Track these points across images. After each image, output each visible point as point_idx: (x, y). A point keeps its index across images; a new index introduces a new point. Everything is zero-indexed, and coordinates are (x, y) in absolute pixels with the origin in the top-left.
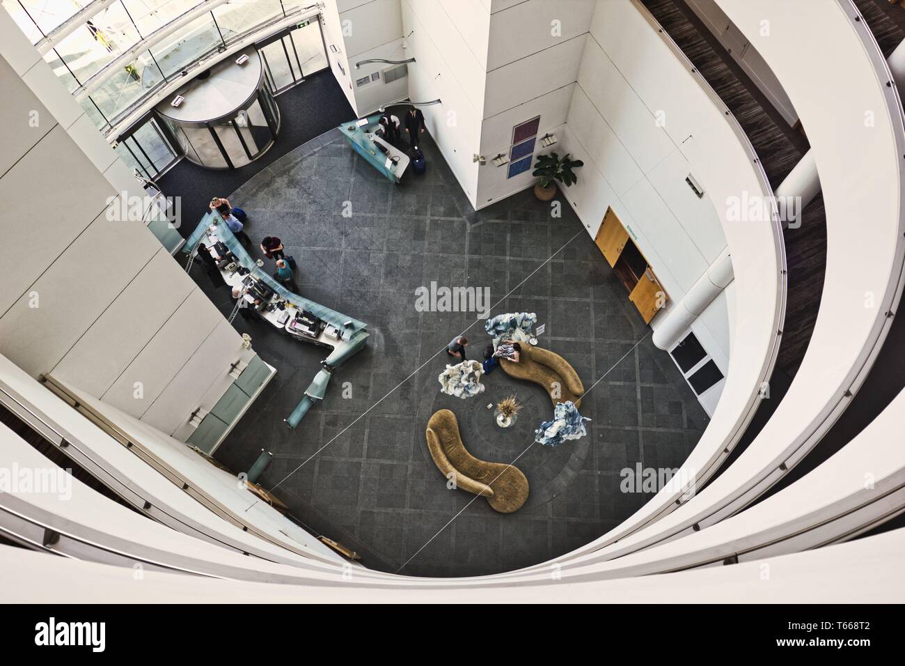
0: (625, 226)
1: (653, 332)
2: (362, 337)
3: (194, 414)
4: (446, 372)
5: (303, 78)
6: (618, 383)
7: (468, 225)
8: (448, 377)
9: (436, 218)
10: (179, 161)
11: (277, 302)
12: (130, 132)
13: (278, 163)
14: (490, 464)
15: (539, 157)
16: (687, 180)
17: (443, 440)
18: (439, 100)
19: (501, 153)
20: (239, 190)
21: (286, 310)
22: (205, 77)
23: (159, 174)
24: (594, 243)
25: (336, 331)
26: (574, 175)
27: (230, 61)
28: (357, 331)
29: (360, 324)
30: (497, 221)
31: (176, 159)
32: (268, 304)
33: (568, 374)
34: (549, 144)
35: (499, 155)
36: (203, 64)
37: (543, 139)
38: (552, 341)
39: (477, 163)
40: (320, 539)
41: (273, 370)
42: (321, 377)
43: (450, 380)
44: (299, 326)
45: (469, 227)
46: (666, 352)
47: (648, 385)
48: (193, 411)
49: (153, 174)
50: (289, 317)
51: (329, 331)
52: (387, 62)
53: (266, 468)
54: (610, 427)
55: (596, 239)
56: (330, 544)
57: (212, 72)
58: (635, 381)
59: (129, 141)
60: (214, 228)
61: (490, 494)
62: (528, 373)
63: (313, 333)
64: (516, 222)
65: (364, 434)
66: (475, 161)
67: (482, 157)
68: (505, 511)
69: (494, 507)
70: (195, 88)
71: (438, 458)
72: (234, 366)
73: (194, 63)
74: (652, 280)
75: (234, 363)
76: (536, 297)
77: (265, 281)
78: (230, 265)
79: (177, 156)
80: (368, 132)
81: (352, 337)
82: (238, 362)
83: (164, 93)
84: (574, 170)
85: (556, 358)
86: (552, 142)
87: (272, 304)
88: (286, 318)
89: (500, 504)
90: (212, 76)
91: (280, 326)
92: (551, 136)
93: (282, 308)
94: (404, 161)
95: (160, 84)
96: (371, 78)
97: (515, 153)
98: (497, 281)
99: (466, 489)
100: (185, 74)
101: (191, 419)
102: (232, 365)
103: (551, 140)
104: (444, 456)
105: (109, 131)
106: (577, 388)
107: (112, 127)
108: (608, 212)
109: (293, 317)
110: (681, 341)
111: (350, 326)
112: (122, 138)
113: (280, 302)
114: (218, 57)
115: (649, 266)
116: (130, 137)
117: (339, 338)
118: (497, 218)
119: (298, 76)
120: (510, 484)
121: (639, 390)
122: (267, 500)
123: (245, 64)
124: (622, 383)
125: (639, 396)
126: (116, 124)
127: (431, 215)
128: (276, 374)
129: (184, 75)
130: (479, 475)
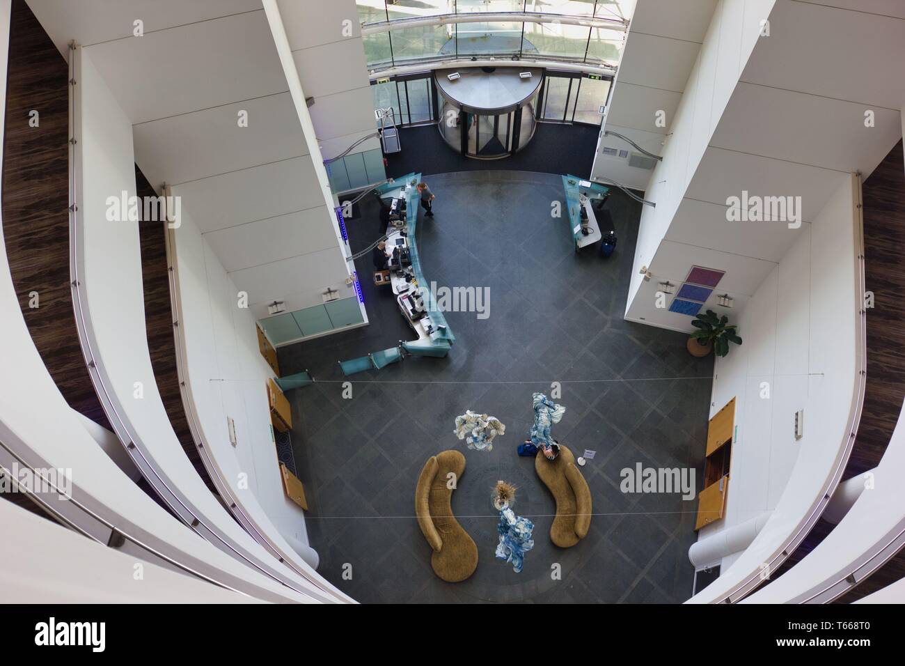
0: (735, 424)
1: (696, 541)
2: (446, 346)
3: (276, 303)
4: (464, 417)
5: (572, 121)
6: (625, 557)
7: (608, 325)
8: (464, 422)
9: (586, 301)
10: (432, 124)
11: (408, 273)
12: (406, 78)
13: (499, 173)
14: (459, 526)
15: (709, 312)
16: (797, 414)
17: (440, 475)
18: (655, 204)
19: (671, 282)
20: (455, 173)
21: (409, 284)
22: (488, 71)
23: (410, 124)
24: (707, 423)
25: (430, 327)
26: (728, 348)
27: (515, 70)
28: (446, 338)
29: (451, 336)
30: (635, 340)
31: (430, 121)
32: (400, 270)
33: (584, 509)
34: (722, 304)
35: (668, 282)
36: (492, 60)
37: (720, 296)
38: (598, 474)
39: (643, 276)
40: (280, 464)
41: (366, 321)
42: (392, 352)
43: (465, 426)
44: (406, 302)
45: (607, 328)
46: (693, 568)
47: (652, 582)
48: (277, 301)
49: (406, 121)
50: (407, 290)
51: (425, 322)
52: (635, 145)
53: (302, 387)
54: (585, 587)
55: (711, 420)
56: (284, 474)
57: (496, 71)
58: (643, 568)
59: (401, 84)
60: (409, 187)
61: (436, 549)
62: (552, 482)
63: (412, 314)
64: (652, 354)
65: (388, 421)
66: (641, 272)
67: (650, 274)
68: (438, 574)
69: (432, 563)
70: (475, 75)
71: (422, 485)
72: (330, 291)
73: (487, 56)
74: (721, 490)
75: (331, 289)
76: (615, 427)
77: (411, 251)
78: (399, 221)
79: (432, 119)
80: (585, 194)
81: (437, 341)
82: (335, 291)
83: (448, 64)
84: (730, 343)
85: (584, 488)
86: (726, 305)
87: (403, 272)
88: (405, 289)
89: (440, 564)
90: (493, 75)
91: (395, 292)
92: (730, 299)
93: (408, 280)
94: (595, 236)
95: (451, 56)
96: (618, 153)
97: (685, 291)
98: (593, 388)
99: (421, 527)
100: (474, 59)
101: (271, 306)
102: (329, 289)
103: (727, 302)
104: (429, 488)
105: (390, 67)
106: (582, 529)
107: (393, 66)
108: (732, 401)
109: (409, 293)
110: (709, 567)
111: (442, 330)
112: (396, 78)
113: (409, 275)
114: (508, 62)
115: (728, 476)
116: (404, 82)
117: (428, 334)
118: (637, 338)
119: (569, 118)
120: (460, 556)
121: (638, 579)
122: (272, 405)
123: (525, 80)
124: (629, 560)
125: (634, 584)
126: (398, 66)
127: (584, 296)
128: (366, 326)
129: (472, 60)
130: (443, 527)
